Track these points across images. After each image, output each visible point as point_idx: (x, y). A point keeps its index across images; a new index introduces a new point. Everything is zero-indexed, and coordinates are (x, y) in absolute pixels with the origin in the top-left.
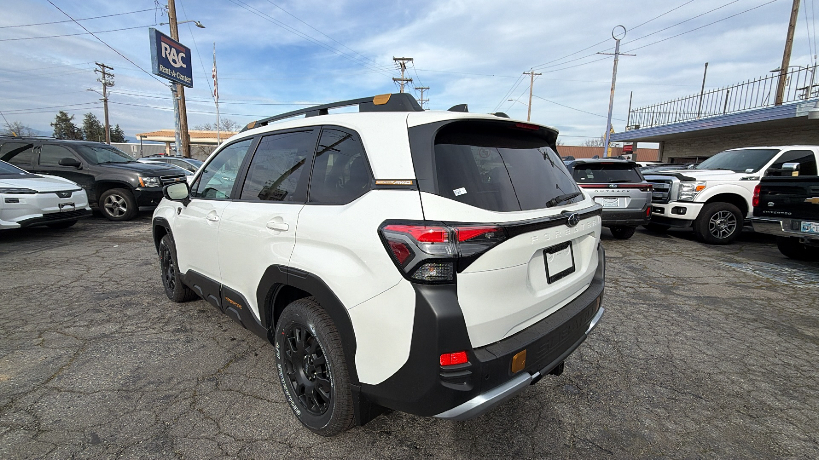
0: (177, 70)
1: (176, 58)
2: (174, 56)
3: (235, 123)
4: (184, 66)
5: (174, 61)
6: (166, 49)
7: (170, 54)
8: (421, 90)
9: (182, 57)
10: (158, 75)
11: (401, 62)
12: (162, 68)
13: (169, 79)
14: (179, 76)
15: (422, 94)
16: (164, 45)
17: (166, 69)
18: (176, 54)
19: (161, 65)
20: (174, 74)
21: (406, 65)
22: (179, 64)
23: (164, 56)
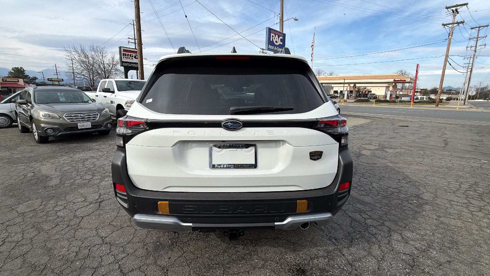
0: (277, 46)
1: (277, 40)
2: (277, 39)
3: (323, 71)
4: (281, 43)
5: (276, 42)
6: (273, 36)
7: (274, 38)
8: (477, 29)
9: (281, 39)
10: (268, 50)
11: (454, 9)
12: (270, 47)
13: (274, 52)
14: (278, 49)
15: (479, 32)
16: (272, 34)
17: (272, 47)
18: (278, 39)
19: (269, 45)
20: (275, 49)
21: (458, 10)
22: (279, 43)
23: (271, 40)
